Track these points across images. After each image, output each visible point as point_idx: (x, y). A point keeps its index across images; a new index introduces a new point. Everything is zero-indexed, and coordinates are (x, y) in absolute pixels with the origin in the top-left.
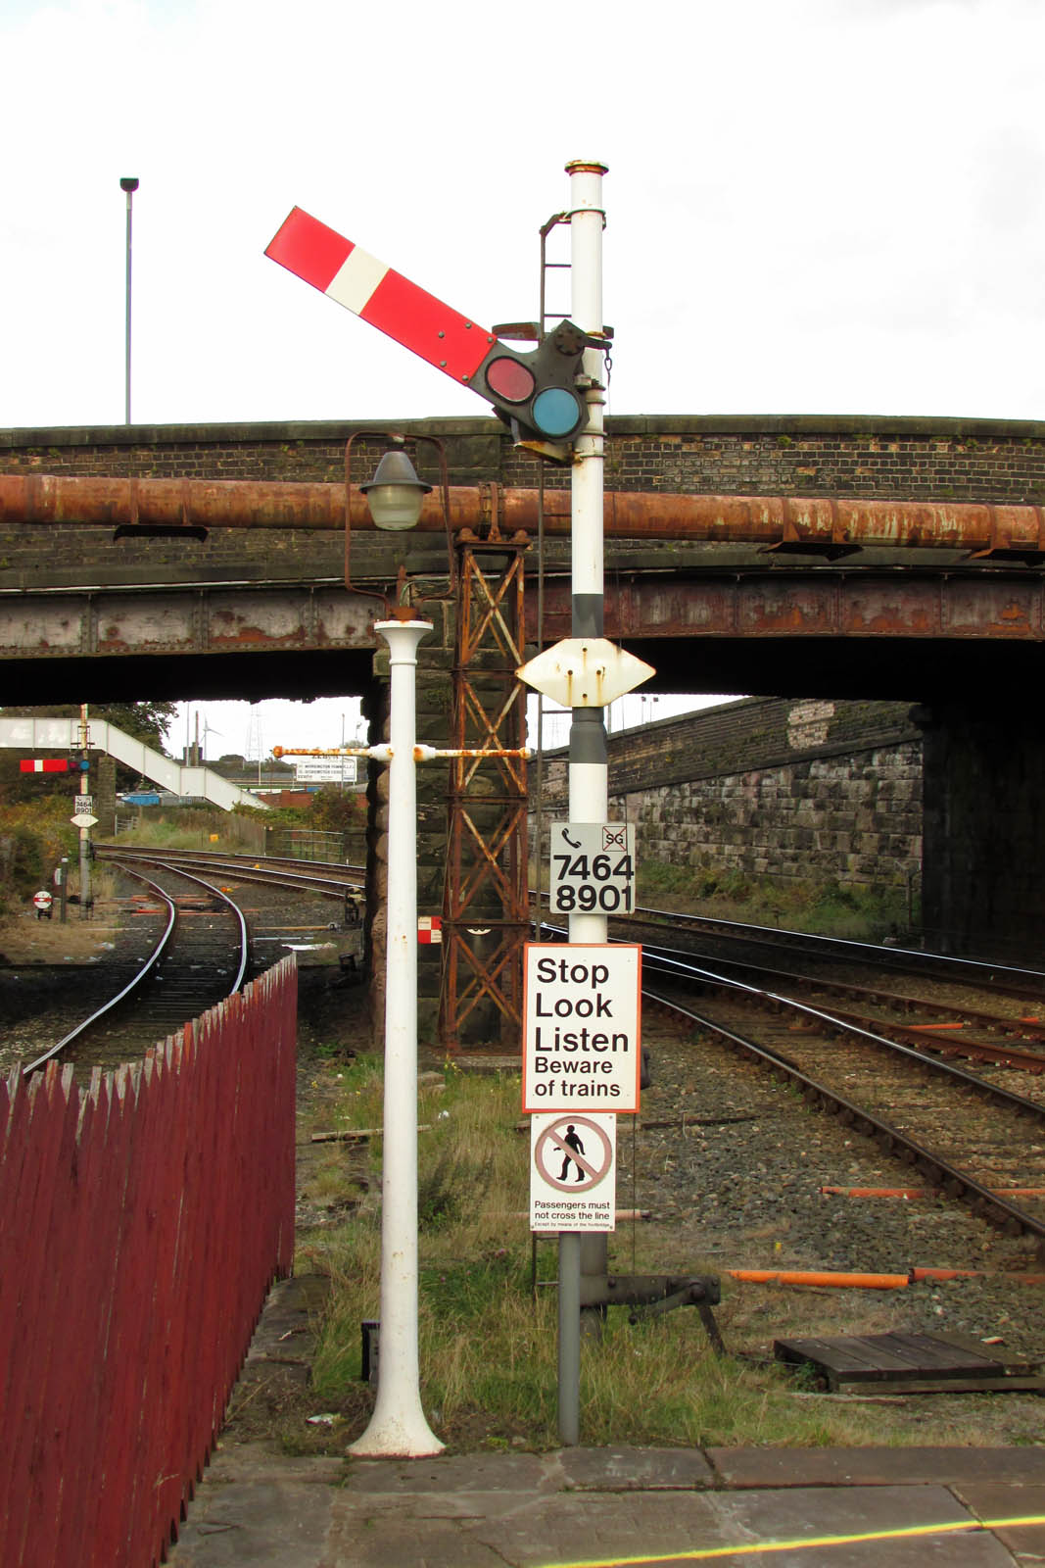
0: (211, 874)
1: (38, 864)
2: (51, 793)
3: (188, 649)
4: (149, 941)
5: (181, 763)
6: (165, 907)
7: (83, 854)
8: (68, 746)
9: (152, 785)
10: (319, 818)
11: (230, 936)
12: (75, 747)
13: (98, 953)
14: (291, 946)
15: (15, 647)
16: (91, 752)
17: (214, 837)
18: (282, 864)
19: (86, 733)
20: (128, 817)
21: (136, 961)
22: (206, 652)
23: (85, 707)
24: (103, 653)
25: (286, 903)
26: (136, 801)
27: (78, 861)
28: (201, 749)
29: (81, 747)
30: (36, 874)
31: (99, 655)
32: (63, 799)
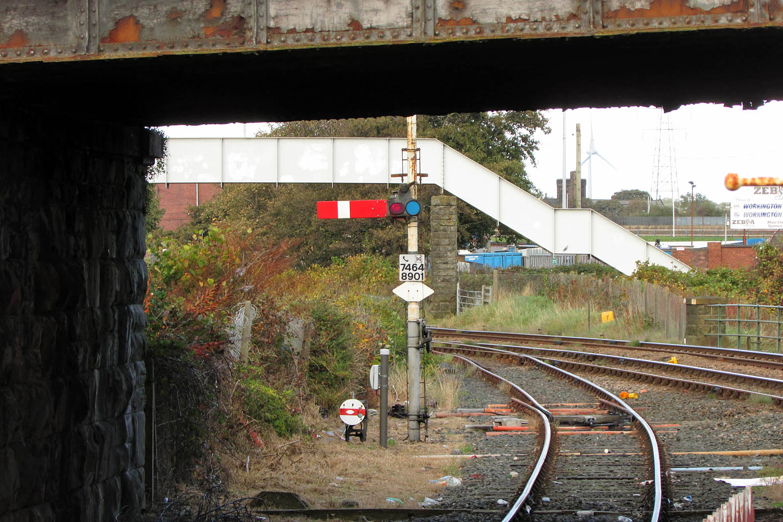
0: (604, 371)
1: (344, 359)
2: (361, 251)
3: (571, 30)
4: (514, 474)
5: (555, 204)
6: (535, 422)
7: (412, 341)
8: (384, 179)
9: (511, 237)
10: (765, 286)
11: (635, 466)
12: (398, 180)
13: (436, 492)
14: (728, 480)
15: (312, 30)
16: (422, 188)
17: (607, 316)
18: (712, 355)
19: (414, 159)
20: (476, 286)
21: (493, 504)
22: (599, 33)
23: (412, 120)
24: (444, 37)
25: (721, 415)
26: (488, 262)
27: (403, 352)
28: (583, 182)
29: (408, 180)
30: (341, 373)
31: (439, 40)
32: (377, 260)
